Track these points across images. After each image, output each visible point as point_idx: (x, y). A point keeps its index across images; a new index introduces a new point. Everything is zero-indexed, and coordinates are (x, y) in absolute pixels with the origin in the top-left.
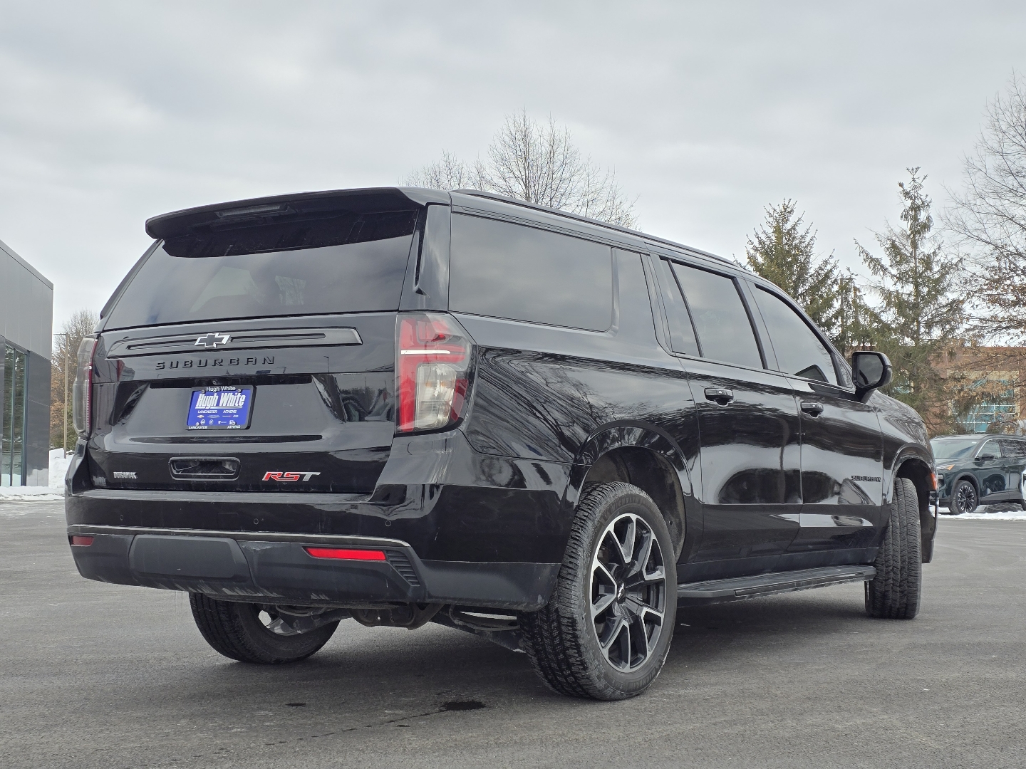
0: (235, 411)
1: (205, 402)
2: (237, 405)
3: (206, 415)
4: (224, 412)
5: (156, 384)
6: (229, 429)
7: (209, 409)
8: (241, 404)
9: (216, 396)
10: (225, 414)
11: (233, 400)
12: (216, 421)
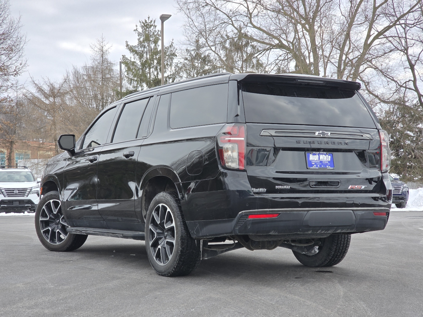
0: (328, 162)
1: (313, 158)
2: (327, 159)
3: (316, 163)
4: (323, 162)
5: (285, 149)
6: (328, 169)
7: (316, 161)
8: (329, 159)
9: (317, 156)
10: (324, 163)
11: (325, 158)
12: (320, 166)
